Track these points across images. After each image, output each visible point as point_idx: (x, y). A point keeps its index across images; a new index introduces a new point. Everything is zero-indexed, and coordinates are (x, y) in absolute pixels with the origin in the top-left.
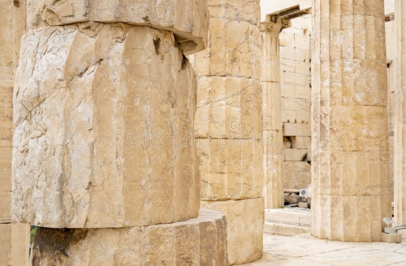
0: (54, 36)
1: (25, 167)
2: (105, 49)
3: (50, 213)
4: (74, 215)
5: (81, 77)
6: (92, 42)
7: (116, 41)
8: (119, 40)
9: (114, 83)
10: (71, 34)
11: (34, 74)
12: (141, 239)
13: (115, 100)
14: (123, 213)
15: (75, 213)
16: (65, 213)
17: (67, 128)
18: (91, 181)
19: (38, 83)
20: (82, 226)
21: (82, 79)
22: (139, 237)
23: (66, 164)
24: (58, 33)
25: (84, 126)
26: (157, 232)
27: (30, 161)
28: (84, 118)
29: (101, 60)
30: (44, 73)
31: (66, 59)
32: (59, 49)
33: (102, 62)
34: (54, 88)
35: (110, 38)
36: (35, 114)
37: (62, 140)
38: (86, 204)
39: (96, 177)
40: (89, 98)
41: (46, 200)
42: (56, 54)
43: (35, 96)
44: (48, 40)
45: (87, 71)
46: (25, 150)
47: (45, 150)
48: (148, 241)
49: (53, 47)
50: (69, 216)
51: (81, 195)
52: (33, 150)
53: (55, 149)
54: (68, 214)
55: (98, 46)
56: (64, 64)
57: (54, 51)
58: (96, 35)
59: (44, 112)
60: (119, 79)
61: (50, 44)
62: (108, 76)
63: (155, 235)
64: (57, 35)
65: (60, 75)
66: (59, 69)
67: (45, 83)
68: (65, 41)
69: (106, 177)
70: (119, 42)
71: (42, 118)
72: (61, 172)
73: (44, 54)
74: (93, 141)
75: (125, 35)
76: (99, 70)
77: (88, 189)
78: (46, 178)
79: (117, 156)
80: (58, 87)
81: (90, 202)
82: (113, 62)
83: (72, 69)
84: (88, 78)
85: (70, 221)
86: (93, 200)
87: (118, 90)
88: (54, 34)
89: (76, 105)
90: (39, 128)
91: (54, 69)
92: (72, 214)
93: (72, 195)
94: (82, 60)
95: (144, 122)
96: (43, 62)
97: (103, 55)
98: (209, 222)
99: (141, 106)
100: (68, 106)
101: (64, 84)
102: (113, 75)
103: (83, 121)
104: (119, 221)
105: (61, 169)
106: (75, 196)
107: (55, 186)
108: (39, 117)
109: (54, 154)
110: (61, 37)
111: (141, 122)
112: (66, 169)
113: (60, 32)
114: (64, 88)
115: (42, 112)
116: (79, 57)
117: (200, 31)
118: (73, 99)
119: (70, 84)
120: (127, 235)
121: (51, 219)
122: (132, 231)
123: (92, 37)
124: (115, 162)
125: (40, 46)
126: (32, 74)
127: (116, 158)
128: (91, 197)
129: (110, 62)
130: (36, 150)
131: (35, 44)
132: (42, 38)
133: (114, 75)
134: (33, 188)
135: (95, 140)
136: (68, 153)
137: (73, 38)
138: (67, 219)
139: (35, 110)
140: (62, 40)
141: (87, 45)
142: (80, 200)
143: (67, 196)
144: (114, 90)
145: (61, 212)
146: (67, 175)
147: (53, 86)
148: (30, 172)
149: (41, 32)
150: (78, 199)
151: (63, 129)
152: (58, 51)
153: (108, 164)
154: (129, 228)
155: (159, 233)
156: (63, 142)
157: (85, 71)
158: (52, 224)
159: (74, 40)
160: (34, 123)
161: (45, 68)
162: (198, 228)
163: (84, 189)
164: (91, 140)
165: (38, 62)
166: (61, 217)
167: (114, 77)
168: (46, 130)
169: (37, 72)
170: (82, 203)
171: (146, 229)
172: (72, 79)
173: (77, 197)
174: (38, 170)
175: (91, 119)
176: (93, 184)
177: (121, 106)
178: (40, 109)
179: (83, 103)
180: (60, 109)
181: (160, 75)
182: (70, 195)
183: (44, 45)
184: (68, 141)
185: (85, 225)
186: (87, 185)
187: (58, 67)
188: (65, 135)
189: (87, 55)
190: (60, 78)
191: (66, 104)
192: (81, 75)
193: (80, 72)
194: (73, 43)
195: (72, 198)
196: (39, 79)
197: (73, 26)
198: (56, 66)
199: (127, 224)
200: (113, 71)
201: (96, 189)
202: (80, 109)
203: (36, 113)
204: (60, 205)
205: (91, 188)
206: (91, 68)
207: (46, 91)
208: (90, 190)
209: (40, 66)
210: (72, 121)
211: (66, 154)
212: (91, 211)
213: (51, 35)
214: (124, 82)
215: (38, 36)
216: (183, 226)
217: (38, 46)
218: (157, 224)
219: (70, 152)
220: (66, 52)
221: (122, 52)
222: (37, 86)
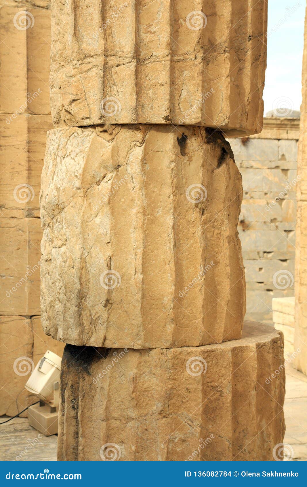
0: (73, 138)
1: (49, 277)
2: (122, 154)
3: (70, 329)
4: (92, 332)
5: (99, 185)
6: (109, 147)
7: (135, 145)
8: (138, 144)
9: (133, 192)
10: (89, 137)
11: (55, 180)
12: (162, 363)
13: (134, 211)
14: (142, 334)
15: (94, 330)
16: (83, 330)
17: (84, 240)
18: (109, 299)
19: (58, 189)
20: (100, 345)
21: (100, 187)
22: (161, 360)
23: (84, 279)
24: (76, 135)
25: (102, 239)
26: (181, 356)
27: (52, 272)
28: (102, 231)
29: (119, 166)
30: (63, 179)
31: (83, 166)
32: (77, 154)
33: (120, 169)
34: (72, 197)
35: (128, 142)
36: (56, 223)
37: (80, 253)
38: (104, 322)
39: (113, 294)
40: (106, 209)
41: (66, 315)
42: (74, 159)
43: (55, 204)
44: (67, 142)
45: (105, 179)
46: (48, 259)
47: (66, 262)
48: (170, 365)
49: (72, 151)
50: (88, 334)
51: (100, 312)
52: (55, 260)
53: (74, 262)
54: (86, 331)
55: (115, 152)
56: (81, 171)
57: (73, 156)
58: (113, 139)
59: (64, 221)
60: (138, 187)
61: (70, 148)
62: (127, 184)
63: (178, 359)
64: (76, 138)
65: (77, 184)
66: (76, 176)
67: (64, 190)
68: (83, 146)
69: (125, 295)
70: (137, 146)
71: (63, 227)
72: (79, 287)
73: (64, 158)
74: (111, 255)
75: (144, 138)
76: (117, 178)
77: (105, 306)
78: (66, 292)
79: (136, 272)
80: (76, 195)
81: (107, 320)
82: (131, 169)
83: (89, 177)
84: (105, 187)
85: (89, 339)
86: (111, 318)
87: (137, 200)
88: (73, 136)
89: (93, 216)
90: (60, 237)
91: (72, 176)
92: (91, 332)
93: (90, 312)
94: (100, 167)
95: (166, 235)
96: (62, 167)
97: (121, 160)
98: (247, 346)
99: (164, 217)
100: (86, 217)
101: (81, 193)
102: (131, 182)
103: (100, 234)
104: (137, 342)
105: (78, 284)
106: (93, 313)
107: (75, 301)
108: (60, 226)
109: (73, 267)
110: (79, 139)
111: (163, 234)
112: (84, 284)
113: (78, 134)
114: (81, 197)
115: (62, 221)
116: (96, 164)
117: (241, 120)
118: (91, 210)
119: (87, 193)
120: (148, 357)
121: (71, 335)
122: (153, 353)
123: (109, 141)
124: (134, 278)
125: (60, 148)
126: (53, 179)
127: (135, 274)
128: (109, 315)
129: (129, 168)
130: (57, 261)
131: (56, 146)
132: (62, 140)
133: (133, 183)
134: (55, 300)
135: (113, 254)
136: (86, 266)
137: (90, 143)
138: (85, 337)
139: (56, 218)
140: (80, 144)
141: (104, 150)
142: (99, 317)
143: (85, 313)
144: (133, 200)
145: (79, 329)
146: (86, 291)
147: (71, 194)
148: (53, 283)
149: (61, 132)
150: (96, 316)
151: (81, 242)
152: (76, 156)
153: (127, 280)
154: (150, 349)
155: (183, 357)
156: (81, 256)
157: (103, 179)
158: (71, 340)
159: (91, 145)
160: (56, 232)
161: (64, 174)
162: (230, 354)
163: (102, 307)
164: (109, 254)
165: (59, 166)
166: (79, 335)
167: (133, 185)
168: (66, 240)
169: (57, 178)
170: (101, 321)
171: (168, 351)
172: (90, 187)
173: (95, 315)
174: (59, 283)
175: (109, 232)
176: (110, 302)
177: (140, 217)
178: (61, 217)
179: (100, 214)
180: (78, 220)
181: (187, 179)
182: (89, 312)
183: (64, 148)
184: (86, 254)
185: (103, 344)
186: (104, 302)
187: (76, 174)
188: (83, 248)
189: (104, 161)
190: (78, 187)
191: (83, 215)
192: (98, 183)
193: (98, 179)
194: (90, 148)
195: (91, 315)
196: (59, 186)
197: (90, 129)
198: (74, 173)
199: (147, 345)
200: (132, 179)
201: (114, 306)
202: (98, 220)
203: (57, 221)
204: (78, 322)
205: (109, 306)
206: (109, 176)
207: (64, 200)
208: (108, 308)
209: (59, 171)
210: (90, 233)
211: (84, 269)
212: (109, 329)
213: (70, 136)
214: (143, 191)
215: (59, 136)
216: (213, 351)
217: (58, 148)
218: (181, 347)
219: (88, 266)
220: (83, 158)
221: (140, 158)
222: (56, 194)
